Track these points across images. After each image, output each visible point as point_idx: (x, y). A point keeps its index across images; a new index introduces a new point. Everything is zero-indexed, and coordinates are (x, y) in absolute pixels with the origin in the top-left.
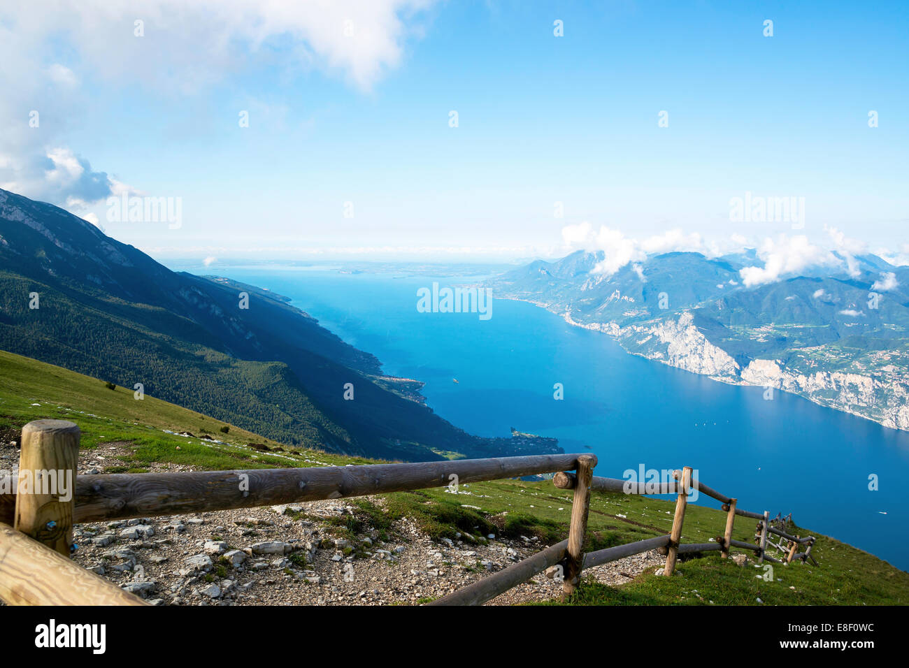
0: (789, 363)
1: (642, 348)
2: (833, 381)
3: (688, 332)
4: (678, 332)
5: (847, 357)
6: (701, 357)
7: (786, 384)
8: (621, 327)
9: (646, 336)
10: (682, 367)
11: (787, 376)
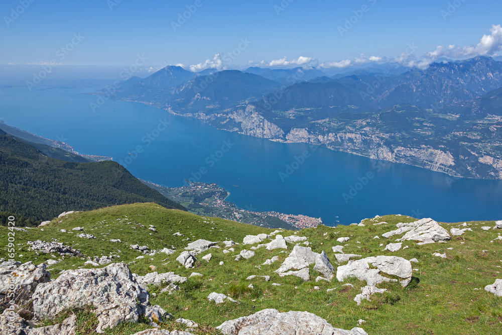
0: (312, 129)
1: (225, 126)
2: (338, 137)
3: (253, 115)
4: (246, 116)
5: (342, 125)
6: (263, 129)
7: (312, 141)
8: (207, 115)
9: (226, 118)
10: (252, 135)
11: (312, 136)
